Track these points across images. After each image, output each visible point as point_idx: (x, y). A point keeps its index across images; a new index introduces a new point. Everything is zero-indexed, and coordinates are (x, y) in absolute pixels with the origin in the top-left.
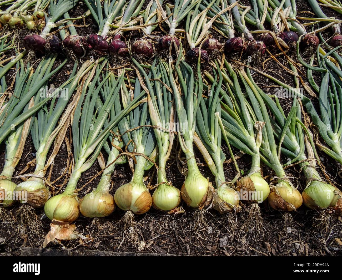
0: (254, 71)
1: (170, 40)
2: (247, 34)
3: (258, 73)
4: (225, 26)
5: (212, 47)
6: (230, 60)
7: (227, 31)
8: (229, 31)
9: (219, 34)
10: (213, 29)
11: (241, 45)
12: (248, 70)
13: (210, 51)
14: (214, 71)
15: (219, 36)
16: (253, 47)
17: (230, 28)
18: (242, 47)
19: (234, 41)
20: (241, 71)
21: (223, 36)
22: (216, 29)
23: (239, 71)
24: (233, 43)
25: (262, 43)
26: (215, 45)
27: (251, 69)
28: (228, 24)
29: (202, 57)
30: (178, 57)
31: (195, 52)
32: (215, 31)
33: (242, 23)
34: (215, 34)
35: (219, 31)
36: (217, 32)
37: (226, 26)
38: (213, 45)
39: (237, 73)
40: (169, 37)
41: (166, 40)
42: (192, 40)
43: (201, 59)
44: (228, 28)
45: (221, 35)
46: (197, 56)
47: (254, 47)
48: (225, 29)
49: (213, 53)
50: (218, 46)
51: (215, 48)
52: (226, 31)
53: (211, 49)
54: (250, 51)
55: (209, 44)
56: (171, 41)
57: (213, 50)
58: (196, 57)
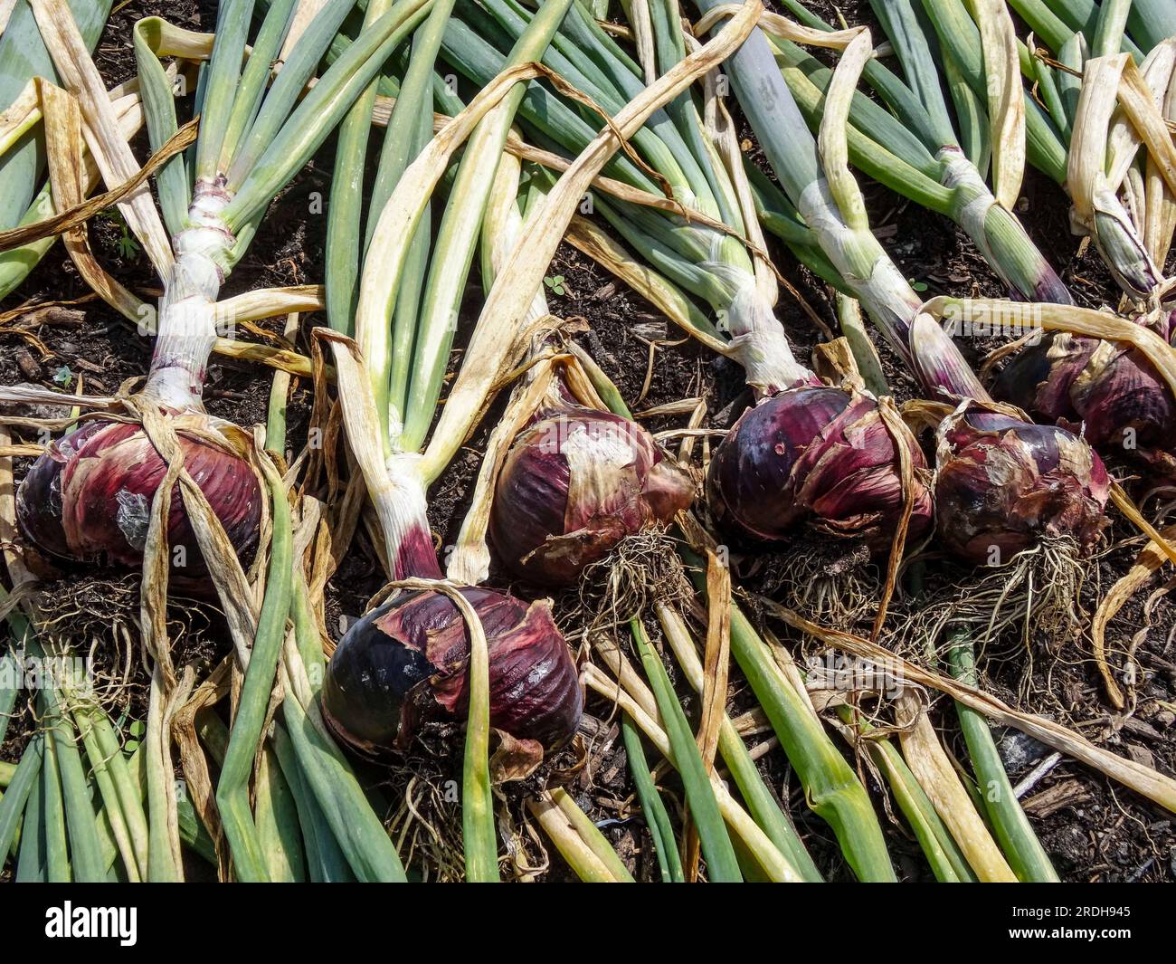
0: (1040, 748)
1: (141, 481)
2: (904, 332)
3: (1076, 768)
4: (687, 234)
5: (597, 518)
6: (788, 616)
7: (715, 280)
8: (730, 285)
9: (645, 307)
10: (583, 258)
11: (886, 480)
12: (980, 732)
13: (587, 559)
14: (647, 780)
15: (642, 329)
16: (1001, 497)
17: (738, 253)
18: (889, 507)
19: (815, 446)
20: (908, 745)
21: (675, 330)
22: (609, 255)
23: (886, 749)
24: (807, 467)
25: (1075, 451)
26: (624, 499)
27: (1001, 732)
28: (712, 214)
29: (502, 717)
30: (245, 655)
31: (423, 664)
32: (605, 275)
33: (836, 203)
34: (597, 303)
35: (633, 272)
36: (622, 286)
37: (702, 233)
38: (608, 492)
39: (874, 771)
40: (133, 449)
41: (103, 491)
42: (395, 412)
43: (494, 741)
44: (723, 257)
45: (660, 315)
46: (445, 701)
47: (1014, 498)
48: (694, 259)
49: (615, 578)
50: (656, 497)
51: (631, 524)
52: (704, 282)
53: (589, 539)
54: (970, 530)
55: (564, 495)
56: (150, 496)
57: (608, 548)
58: (439, 714)
